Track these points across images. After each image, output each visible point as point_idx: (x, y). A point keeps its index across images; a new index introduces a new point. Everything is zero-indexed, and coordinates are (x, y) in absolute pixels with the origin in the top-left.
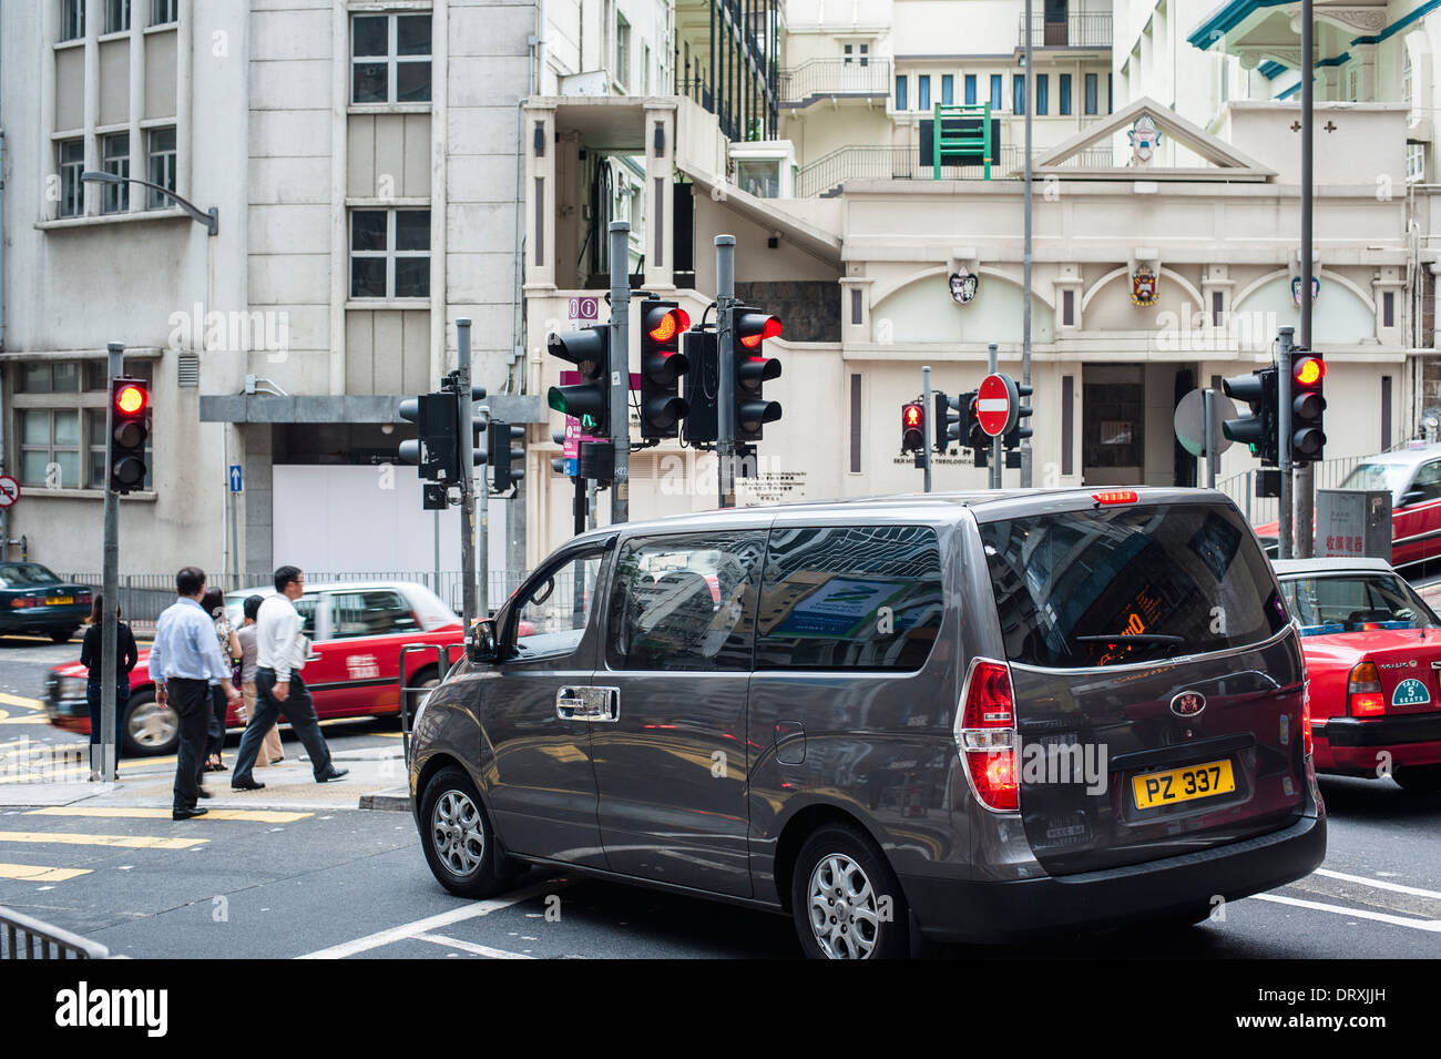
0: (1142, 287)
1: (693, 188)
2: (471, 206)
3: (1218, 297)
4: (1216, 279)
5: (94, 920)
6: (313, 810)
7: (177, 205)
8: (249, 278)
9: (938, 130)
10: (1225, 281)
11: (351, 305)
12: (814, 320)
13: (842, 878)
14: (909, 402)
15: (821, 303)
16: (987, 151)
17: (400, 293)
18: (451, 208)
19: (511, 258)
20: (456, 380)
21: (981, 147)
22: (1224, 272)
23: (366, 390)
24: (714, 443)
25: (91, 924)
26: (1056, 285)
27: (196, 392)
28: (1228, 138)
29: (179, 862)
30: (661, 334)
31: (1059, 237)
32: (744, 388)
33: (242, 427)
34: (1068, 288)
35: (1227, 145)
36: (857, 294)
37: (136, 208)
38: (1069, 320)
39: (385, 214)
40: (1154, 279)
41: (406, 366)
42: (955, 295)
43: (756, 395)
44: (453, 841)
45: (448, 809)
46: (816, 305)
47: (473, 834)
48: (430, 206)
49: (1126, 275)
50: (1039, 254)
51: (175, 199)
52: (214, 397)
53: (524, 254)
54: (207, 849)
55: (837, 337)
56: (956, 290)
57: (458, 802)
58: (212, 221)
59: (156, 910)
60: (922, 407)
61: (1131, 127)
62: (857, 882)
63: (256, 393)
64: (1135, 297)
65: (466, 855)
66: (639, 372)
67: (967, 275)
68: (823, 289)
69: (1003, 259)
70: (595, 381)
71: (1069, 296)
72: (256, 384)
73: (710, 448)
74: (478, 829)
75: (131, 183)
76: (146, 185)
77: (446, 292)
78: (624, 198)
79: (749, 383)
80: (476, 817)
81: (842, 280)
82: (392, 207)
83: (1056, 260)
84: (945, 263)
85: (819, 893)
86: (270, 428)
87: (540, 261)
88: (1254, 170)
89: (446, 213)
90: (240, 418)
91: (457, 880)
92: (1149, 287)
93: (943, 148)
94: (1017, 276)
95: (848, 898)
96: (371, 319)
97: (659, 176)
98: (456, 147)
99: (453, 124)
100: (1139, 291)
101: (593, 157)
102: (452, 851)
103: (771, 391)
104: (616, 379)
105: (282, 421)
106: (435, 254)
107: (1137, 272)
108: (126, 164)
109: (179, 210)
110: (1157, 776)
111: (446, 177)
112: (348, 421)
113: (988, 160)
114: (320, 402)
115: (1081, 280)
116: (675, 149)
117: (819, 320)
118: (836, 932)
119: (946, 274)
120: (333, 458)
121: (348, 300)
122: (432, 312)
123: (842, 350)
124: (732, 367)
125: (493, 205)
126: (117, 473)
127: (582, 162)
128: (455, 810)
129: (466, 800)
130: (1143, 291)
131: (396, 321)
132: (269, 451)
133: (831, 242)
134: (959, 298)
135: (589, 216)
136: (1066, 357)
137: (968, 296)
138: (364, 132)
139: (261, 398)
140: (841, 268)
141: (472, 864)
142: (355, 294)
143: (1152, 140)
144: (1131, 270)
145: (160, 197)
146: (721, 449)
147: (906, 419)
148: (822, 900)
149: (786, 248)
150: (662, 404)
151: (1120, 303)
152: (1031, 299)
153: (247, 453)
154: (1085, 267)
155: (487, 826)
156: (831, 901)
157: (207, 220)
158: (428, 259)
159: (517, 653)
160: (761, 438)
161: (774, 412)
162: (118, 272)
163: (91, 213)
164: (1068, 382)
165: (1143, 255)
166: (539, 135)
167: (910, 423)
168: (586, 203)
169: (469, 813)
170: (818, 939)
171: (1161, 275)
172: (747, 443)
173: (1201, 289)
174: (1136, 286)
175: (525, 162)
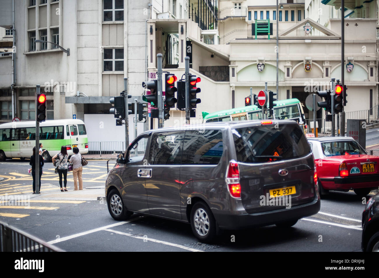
0: (307, 67)
1: (191, 42)
2: (134, 47)
3: (327, 69)
4: (326, 65)
5: (28, 226)
6: (86, 201)
7: (59, 48)
8: (78, 66)
9: (256, 26)
10: (329, 65)
11: (104, 73)
12: (223, 76)
13: (201, 214)
14: (246, 97)
15: (225, 71)
16: (269, 32)
17: (116, 70)
18: (129, 48)
19: (144, 61)
20: (124, 93)
21: (268, 30)
22: (329, 63)
23: (108, 95)
24: (185, 109)
25: (28, 227)
26: (285, 66)
27: (64, 96)
28: (329, 28)
29: (51, 213)
30: (170, 82)
31: (285, 54)
32: (192, 95)
33: (76, 104)
34: (288, 67)
35: (329, 30)
36: (233, 69)
37: (49, 49)
38: (288, 75)
39: (112, 50)
40: (310, 65)
41: (118, 89)
42: (259, 69)
43: (195, 97)
44: (115, 207)
45: (114, 199)
46: (224, 72)
47: (120, 205)
48: (123, 48)
49: (303, 64)
50: (281, 58)
51: (59, 47)
52: (69, 97)
53: (148, 60)
54: (58, 210)
55: (228, 80)
56: (259, 68)
57: (116, 197)
58: (68, 52)
59: (43, 224)
60: (250, 98)
61: (304, 25)
62: (205, 215)
63: (80, 96)
64: (305, 69)
65: (118, 210)
66: (165, 91)
67: (262, 64)
68: (225, 68)
69: (271, 60)
70: (154, 94)
71: (288, 69)
72: (80, 94)
73: (183, 110)
74: (121, 204)
75: (48, 43)
76: (51, 43)
77: (128, 70)
78: (175, 44)
79: (193, 94)
80: (120, 201)
81: (229, 66)
82: (114, 48)
83: (285, 60)
84: (256, 61)
85: (196, 218)
86: (83, 105)
87: (152, 61)
88: (336, 36)
89: (128, 49)
90: (76, 102)
91: (116, 216)
92: (309, 67)
93: (258, 31)
94: (275, 64)
95: (203, 219)
96: (109, 77)
97: (182, 39)
98: (130, 32)
99: (129, 27)
100: (306, 68)
101: (166, 34)
102: (115, 210)
103: (198, 96)
104: (159, 93)
105: (86, 103)
106: (125, 60)
107: (306, 63)
108: (46, 37)
109: (60, 49)
110: (276, 190)
111: (128, 40)
112: (103, 103)
113: (269, 34)
114: (96, 98)
115: (291, 65)
116: (186, 32)
117: (224, 76)
118: (200, 227)
119: (256, 64)
120: (100, 112)
121: (103, 72)
122: (124, 75)
123: (229, 84)
124: (188, 90)
125: (140, 47)
126: (39, 117)
127: (163, 36)
128: (115, 199)
129: (118, 197)
130: (307, 68)
131: (115, 77)
132: (83, 110)
133: (227, 56)
134: (260, 70)
135: (165, 49)
136: (287, 85)
137: (262, 69)
138: (107, 29)
139: (81, 97)
140: (229, 62)
141: (119, 212)
142: (105, 70)
143: (310, 29)
144: (304, 62)
145: (55, 46)
146: (186, 110)
147: (246, 101)
148: (197, 220)
149: (216, 57)
150: (170, 99)
151: (301, 71)
152: (279, 71)
153: (78, 111)
154: (292, 62)
155: (123, 203)
156: (199, 220)
157: (67, 52)
158: (123, 61)
159: (129, 161)
160: (196, 108)
161: (199, 101)
162: (44, 65)
163: (38, 50)
164: (288, 91)
165: (308, 58)
166: (151, 29)
167: (247, 102)
168: (165, 46)
169: (119, 200)
170: (196, 229)
171: (312, 64)
172: (193, 109)
173: (323, 67)
174: (306, 67)
175: (148, 36)
